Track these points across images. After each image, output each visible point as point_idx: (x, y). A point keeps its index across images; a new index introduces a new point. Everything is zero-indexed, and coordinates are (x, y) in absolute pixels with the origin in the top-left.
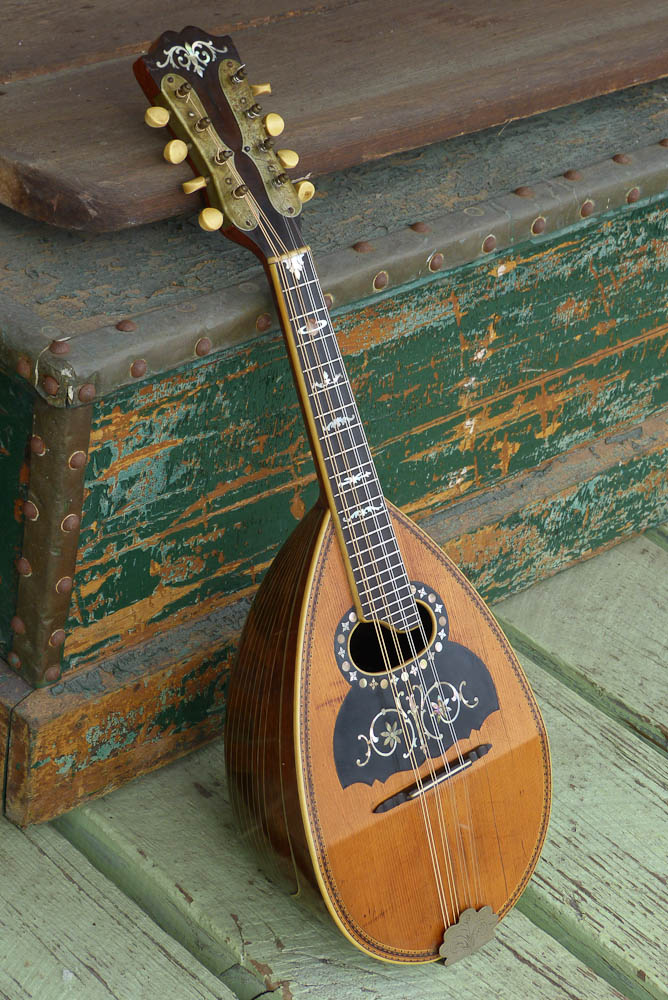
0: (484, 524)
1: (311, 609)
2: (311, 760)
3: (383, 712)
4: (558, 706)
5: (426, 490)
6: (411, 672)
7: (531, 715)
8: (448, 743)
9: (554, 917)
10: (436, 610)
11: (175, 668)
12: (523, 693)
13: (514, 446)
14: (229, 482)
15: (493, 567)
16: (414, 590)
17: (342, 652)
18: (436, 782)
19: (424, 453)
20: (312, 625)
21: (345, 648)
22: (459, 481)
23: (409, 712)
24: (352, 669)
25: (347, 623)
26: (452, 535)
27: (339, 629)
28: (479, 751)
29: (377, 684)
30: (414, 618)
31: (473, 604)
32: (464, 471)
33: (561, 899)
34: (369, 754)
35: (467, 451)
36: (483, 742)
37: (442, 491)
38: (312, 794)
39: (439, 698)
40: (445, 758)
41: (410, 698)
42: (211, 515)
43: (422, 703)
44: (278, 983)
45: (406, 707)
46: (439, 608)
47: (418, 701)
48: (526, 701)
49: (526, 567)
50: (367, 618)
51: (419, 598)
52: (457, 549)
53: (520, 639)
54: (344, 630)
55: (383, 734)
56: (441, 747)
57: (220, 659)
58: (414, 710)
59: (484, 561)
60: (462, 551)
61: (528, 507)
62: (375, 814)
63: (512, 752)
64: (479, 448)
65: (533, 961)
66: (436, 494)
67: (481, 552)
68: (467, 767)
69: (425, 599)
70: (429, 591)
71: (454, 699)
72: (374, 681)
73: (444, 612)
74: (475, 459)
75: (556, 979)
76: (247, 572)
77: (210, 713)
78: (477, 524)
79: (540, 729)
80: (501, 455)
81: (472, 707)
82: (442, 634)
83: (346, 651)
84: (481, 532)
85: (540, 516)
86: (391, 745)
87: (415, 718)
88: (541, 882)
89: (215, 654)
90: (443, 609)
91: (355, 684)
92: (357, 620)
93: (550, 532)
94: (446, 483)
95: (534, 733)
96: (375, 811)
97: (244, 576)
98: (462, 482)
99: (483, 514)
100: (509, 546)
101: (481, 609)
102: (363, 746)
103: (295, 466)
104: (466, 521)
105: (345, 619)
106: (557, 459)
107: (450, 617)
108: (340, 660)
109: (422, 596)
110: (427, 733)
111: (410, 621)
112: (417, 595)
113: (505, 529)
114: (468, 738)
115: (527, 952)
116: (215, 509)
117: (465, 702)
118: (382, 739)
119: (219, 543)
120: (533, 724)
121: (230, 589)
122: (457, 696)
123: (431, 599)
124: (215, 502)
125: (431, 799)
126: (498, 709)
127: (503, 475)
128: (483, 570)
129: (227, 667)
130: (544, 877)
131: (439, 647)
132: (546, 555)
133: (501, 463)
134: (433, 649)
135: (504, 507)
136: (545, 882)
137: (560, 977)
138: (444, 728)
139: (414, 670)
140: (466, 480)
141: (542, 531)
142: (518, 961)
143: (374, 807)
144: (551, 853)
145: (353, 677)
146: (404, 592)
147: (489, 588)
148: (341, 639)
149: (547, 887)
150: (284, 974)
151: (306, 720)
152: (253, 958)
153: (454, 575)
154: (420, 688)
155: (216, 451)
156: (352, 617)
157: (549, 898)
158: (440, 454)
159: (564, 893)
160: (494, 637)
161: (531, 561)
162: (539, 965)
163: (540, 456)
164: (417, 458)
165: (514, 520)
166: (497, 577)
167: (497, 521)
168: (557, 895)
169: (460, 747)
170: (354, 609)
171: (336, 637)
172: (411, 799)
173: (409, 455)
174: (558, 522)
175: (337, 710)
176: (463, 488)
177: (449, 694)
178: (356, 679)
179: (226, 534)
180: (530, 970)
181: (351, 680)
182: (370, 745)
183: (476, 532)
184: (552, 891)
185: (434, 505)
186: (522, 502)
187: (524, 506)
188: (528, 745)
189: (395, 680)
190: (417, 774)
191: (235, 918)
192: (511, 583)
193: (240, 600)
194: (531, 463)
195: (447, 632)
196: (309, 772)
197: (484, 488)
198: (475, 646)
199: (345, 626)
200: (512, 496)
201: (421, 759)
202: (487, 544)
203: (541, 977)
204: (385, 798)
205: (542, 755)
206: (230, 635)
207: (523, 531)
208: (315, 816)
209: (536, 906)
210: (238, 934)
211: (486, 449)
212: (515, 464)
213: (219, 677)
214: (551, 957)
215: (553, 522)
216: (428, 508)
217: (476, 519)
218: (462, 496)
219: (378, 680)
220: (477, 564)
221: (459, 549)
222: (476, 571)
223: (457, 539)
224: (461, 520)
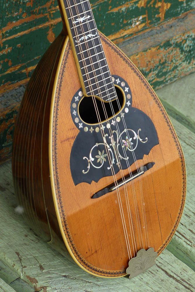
0: (151, 46)
1: (58, 89)
2: (58, 170)
3: (97, 145)
4: (190, 144)
5: (120, 28)
6: (112, 124)
7: (176, 147)
8: (131, 161)
9: (187, 254)
10: (125, 91)
12: (171, 135)
13: (167, 5)
14: (14, 22)
15: (156, 70)
16: (113, 79)
17: (75, 113)
18: (125, 182)
19: (119, 8)
20: (58, 98)
22: (138, 23)
23: (111, 145)
24: (80, 122)
25: (78, 97)
26: (134, 53)
27: (73, 101)
28: (148, 166)
29: (93, 130)
30: (113, 95)
31: (145, 87)
32: (141, 18)
33: (191, 244)
34: (89, 167)
35: (142, 8)
36: (150, 161)
37: (129, 29)
38: (58, 188)
39: (127, 138)
40: (130, 170)
41: (111, 138)
42: (5, 40)
43: (118, 140)
44: (41, 288)
45: (109, 142)
46: (127, 89)
47: (115, 139)
48: (173, 139)
49: (173, 70)
50: (88, 94)
51: (116, 84)
52: (137, 60)
53: (170, 108)
54: (76, 100)
55: (97, 157)
56: (128, 164)
57: (9, 118)
58: (113, 144)
59: (151, 67)
60: (139, 61)
61: (174, 38)
62: (90, 199)
63: (165, 167)
64: (149, 5)
65: (175, 276)
66: (126, 30)
67: (149, 62)
68: (141, 174)
70: (122, 80)
71: (135, 138)
72: (92, 128)
73: (130, 92)
74: (146, 11)
75: (187, 286)
76: (24, 71)
77: (5, 147)
78: (147, 46)
79: (180, 154)
80: (161, 10)
81: (144, 142)
82: (129, 103)
83: (77, 112)
84: (149, 51)
85: (181, 43)
86: (101, 162)
87: (114, 148)
88: (180, 236)
89: (7, 115)
90: (129, 90)
91: (82, 130)
92: (83, 96)
93: (186, 52)
94: (131, 24)
95: (177, 157)
96: (92, 197)
97: (22, 73)
98: (139, 24)
99: (150, 41)
100: (164, 59)
102: (86, 163)
103: (50, 14)
104: (142, 45)
105: (77, 95)
106: (190, 13)
107: (133, 94)
108: (73, 117)
109: (118, 83)
110: (120, 156)
111: (111, 96)
112: (115, 82)
113: (162, 49)
114: (142, 159)
115: (172, 272)
116: (7, 37)
117: (141, 140)
118: (96, 159)
119: (8, 55)
120: (177, 152)
121: (15, 81)
122: (136, 137)
123: (123, 84)
124: (6, 33)
125: (122, 191)
126: (158, 144)
127: (161, 21)
128: (150, 71)
129: (13, 122)
130: (182, 233)
131: (127, 110)
132: (184, 64)
133: (160, 14)
134: (123, 111)
135: (162, 38)
136: (183, 236)
137: (189, 285)
138: (129, 154)
139: (113, 123)
140: (142, 23)
141: (182, 51)
142: (168, 276)
143: (91, 195)
144: (186, 221)
145: (81, 126)
146: (108, 81)
147: (154, 81)
148: (74, 106)
149: (184, 239)
150: (44, 283)
151: (55, 149)
152: (28, 275)
153: (135, 72)
154: (117, 132)
155: (7, 5)
156: (80, 94)
157: (185, 244)
158: (128, 9)
159: (192, 241)
160: (156, 105)
161: (176, 67)
162: (178, 278)
163: (181, 10)
164: (115, 10)
165: (167, 44)
166: (158, 76)
167: (158, 45)
168: (188, 242)
169: (138, 164)
170: (81, 89)
171: (71, 104)
172: (111, 191)
173: (111, 9)
174: (190, 46)
175: (72, 144)
176: (140, 27)
177: (132, 136)
178: (82, 127)
179: (13, 50)
180: (174, 281)
181: (80, 127)
182: (90, 162)
183: (146, 51)
184: (186, 240)
185: (124, 36)
186: (171, 35)
187: (172, 37)
188: (174, 163)
189: (103, 128)
190: (115, 178)
191: (18, 254)
192: (165, 79)
193: (20, 86)
194: (176, 15)
195: (131, 102)
196: (57, 176)
197: (151, 27)
198: (146, 110)
199: (77, 99)
200: (166, 32)
201: (117, 170)
202: (152, 57)
203: (179, 285)
204: (97, 191)
205: (181, 168)
206: (14, 105)
207: (172, 51)
208: (60, 200)
209: (177, 248)
210: (19, 262)
211: (152, 6)
212: (168, 15)
213: (9, 127)
214: (185, 274)
215: (188, 46)
216: (121, 37)
217: (147, 44)
218: (139, 32)
219: (94, 127)
220: (147, 68)
221: (138, 60)
222: (147, 72)
223: (137, 54)
224: (139, 44)
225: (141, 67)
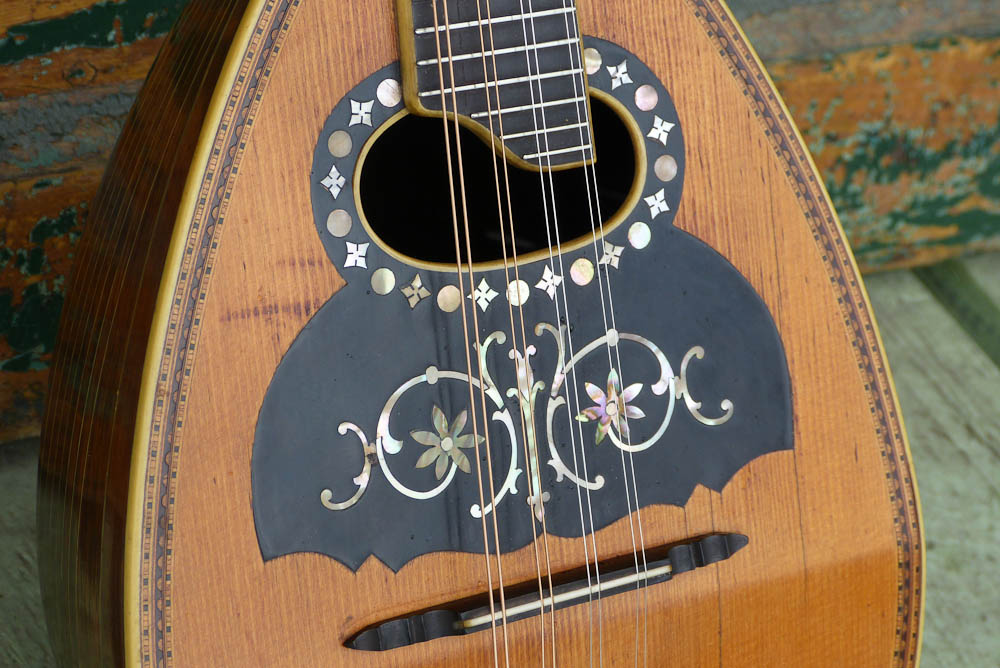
0: (963, 32)
1: (260, 40)
2: (178, 459)
3: (432, 376)
6: (541, 285)
7: (886, 486)
8: (610, 508)
10: (653, 134)
11: (13, 193)
12: (872, 421)
15: (977, 153)
16: (592, 63)
17: (334, 182)
18: (548, 601)
20: (255, 84)
21: (346, 171)
23: (511, 392)
24: (357, 237)
25: (368, 106)
27: (339, 117)
28: (700, 550)
29: (424, 293)
30: (572, 138)
31: (770, 143)
34: (362, 481)
36: (723, 526)
38: (163, 552)
39: (613, 376)
40: (591, 547)
41: (522, 362)
43: (559, 378)
45: (504, 375)
46: (661, 130)
47: (543, 368)
48: (877, 444)
50: (426, 101)
51: (607, 87)
52: (878, 79)
54: (354, 120)
55: (419, 436)
56: (586, 514)
58: (527, 390)
59: (954, 131)
60: (890, 87)
62: (341, 651)
63: (807, 576)
67: (947, 105)
68: (652, 581)
69: (627, 94)
70: (643, 74)
71: (658, 389)
72: (417, 283)
73: (675, 146)
78: (944, 27)
79: (905, 529)
81: (710, 422)
82: (658, 204)
83: (349, 184)
84: (951, 51)
86: (439, 471)
87: (528, 412)
90: (676, 135)
91: (360, 279)
92: (402, 104)
95: (883, 537)
96: (349, 642)
99: (963, 8)
101: (791, 162)
102: (360, 458)
104: (916, 16)
105: (365, 90)
107: (691, 162)
108: (323, 204)
109: (616, 84)
110: (556, 462)
111: (557, 140)
112: (602, 79)
114: (682, 503)
117: (692, 405)
118: (412, 450)
120: (888, 512)
122: (669, 383)
123: (645, 99)
125: (528, 650)
126: (791, 446)
128: (947, 153)
131: (640, 236)
134: (620, 238)
138: (602, 458)
139: (550, 282)
143: (348, 631)
145: (356, 256)
146: (560, 58)
147: (962, 207)
148: (341, 145)
151: (185, 345)
153: (728, 51)
154: (560, 335)
156: (387, 92)
160: (816, 249)
166: (985, 185)
169: (640, 528)
170: (397, 71)
171: (325, 135)
172: (462, 632)
175: (287, 340)
177: (642, 369)
178: (362, 263)
181: (349, 262)
182: (373, 457)
183: (935, 46)
188: (859, 569)
189: (484, 295)
190: (495, 570)
195: (673, 198)
196: (166, 489)
198: (752, 261)
199: (361, 112)
201: (514, 525)
202: (965, 86)
204: (390, 613)
205: (896, 601)
208: (160, 615)
217: (944, 16)
219: (435, 283)
220: (932, 133)
221: (883, 80)
222: (930, 151)
223: (881, 50)
224: (904, 10)
225: (900, 118)
